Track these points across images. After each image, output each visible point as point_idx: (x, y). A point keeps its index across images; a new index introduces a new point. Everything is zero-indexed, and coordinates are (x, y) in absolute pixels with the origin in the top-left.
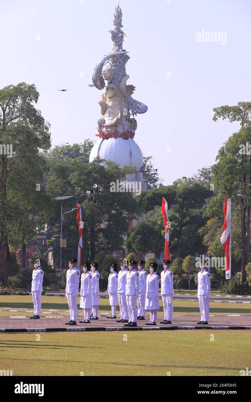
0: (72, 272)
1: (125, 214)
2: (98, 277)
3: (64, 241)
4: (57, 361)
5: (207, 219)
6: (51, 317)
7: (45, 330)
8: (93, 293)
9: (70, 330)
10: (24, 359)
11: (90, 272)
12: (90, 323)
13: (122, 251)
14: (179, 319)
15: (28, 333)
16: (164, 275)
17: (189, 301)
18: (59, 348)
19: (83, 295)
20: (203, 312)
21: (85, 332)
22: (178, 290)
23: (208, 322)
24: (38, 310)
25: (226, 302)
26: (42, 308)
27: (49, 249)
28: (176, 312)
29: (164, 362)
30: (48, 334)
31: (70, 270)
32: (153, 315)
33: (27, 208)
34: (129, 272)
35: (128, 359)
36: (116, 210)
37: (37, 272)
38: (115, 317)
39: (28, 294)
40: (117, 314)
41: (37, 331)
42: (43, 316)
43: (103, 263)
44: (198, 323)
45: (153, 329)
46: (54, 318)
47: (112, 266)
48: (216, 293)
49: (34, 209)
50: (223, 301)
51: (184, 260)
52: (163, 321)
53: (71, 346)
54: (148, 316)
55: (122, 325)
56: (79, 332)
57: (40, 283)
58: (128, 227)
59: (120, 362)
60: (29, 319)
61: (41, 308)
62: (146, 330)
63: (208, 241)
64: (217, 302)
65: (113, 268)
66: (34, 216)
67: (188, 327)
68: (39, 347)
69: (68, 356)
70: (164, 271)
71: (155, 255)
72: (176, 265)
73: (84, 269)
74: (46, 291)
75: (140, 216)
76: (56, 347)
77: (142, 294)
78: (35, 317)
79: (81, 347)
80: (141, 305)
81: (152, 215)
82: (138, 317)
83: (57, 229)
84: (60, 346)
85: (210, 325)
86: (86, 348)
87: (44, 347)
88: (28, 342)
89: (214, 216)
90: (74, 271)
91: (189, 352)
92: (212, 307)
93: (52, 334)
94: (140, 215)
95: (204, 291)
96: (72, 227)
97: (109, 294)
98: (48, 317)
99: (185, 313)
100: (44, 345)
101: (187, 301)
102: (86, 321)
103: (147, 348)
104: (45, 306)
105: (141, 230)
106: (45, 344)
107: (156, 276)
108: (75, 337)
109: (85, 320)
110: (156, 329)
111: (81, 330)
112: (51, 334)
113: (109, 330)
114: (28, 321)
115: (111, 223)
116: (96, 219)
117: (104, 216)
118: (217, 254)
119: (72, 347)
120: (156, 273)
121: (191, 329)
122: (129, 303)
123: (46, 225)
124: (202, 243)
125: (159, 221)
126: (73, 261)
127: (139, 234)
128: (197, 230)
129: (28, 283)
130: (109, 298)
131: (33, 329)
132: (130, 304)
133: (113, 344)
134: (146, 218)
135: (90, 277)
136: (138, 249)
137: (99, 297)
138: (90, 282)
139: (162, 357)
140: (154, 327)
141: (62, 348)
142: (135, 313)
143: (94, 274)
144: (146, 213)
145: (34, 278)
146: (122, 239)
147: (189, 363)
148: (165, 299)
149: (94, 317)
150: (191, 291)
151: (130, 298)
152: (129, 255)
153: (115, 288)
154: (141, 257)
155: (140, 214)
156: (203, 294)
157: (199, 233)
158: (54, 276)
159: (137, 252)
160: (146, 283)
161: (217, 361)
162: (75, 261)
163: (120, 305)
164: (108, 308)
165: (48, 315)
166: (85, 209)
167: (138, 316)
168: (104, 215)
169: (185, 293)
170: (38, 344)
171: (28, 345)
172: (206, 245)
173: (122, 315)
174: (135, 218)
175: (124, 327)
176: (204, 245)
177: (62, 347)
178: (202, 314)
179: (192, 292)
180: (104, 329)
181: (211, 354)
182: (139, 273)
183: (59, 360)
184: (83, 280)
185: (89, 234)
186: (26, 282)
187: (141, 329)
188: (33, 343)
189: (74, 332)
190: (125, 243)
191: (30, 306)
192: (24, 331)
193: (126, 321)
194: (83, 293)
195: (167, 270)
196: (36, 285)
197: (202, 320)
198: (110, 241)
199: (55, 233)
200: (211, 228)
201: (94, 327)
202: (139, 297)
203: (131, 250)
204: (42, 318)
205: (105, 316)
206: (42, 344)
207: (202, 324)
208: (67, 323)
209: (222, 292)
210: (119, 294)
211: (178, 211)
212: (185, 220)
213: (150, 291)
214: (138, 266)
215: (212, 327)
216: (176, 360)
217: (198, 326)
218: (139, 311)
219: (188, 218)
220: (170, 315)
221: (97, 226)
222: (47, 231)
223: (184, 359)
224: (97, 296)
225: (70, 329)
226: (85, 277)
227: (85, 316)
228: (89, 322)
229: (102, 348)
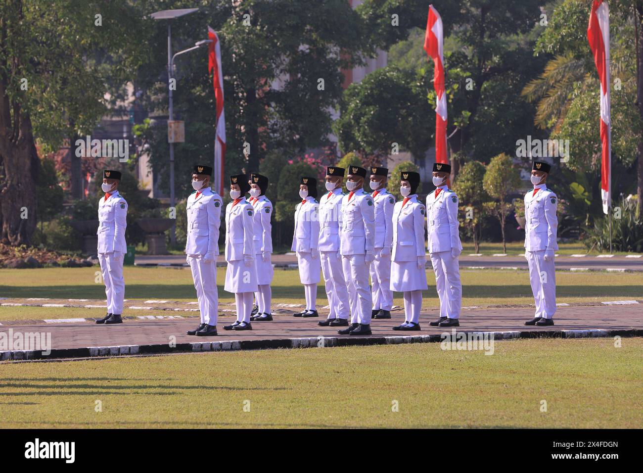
0: (200, 201)
1: (333, 52)
2: (267, 211)
3: (178, 127)
4: (170, 423)
5: (546, 58)
6: (151, 317)
7: (137, 350)
8: (256, 253)
9: (201, 349)
10: (85, 421)
11: (248, 200)
12: (251, 329)
13: (329, 150)
14: (478, 314)
15: (92, 359)
16: (435, 202)
17: (504, 271)
18: (173, 393)
19: (233, 258)
20: (541, 294)
21: (240, 352)
22: (473, 245)
23: (554, 321)
24: (117, 301)
25: (599, 270)
26: (127, 296)
27: (140, 149)
28: (470, 299)
29: (443, 418)
30: (144, 358)
31: (196, 194)
32: (413, 306)
33: (79, 40)
34: (347, 196)
35: (352, 415)
36: (310, 42)
37: (110, 204)
38: (315, 314)
39: (89, 265)
40: (319, 306)
41: (117, 352)
42: (130, 315)
43: (281, 181)
44: (527, 324)
45: (413, 341)
46: (159, 320)
47: (303, 184)
48: (574, 248)
49: (97, 44)
50: (592, 267)
51: (488, 168)
52: (437, 321)
53: (204, 387)
54: (399, 309)
55: (333, 332)
56: (224, 352)
57: (119, 233)
58: (342, 84)
59: (332, 422)
60: (94, 323)
61: (125, 298)
62: (393, 342)
63: (549, 117)
64: (577, 271)
65: (307, 188)
66: (99, 63)
67: (502, 333)
68: (121, 391)
69: (198, 411)
70: (435, 191)
71: (413, 158)
72: (468, 180)
73: (234, 192)
74: (136, 255)
75: (372, 57)
76: (166, 390)
77: (381, 253)
78: (110, 319)
79: (230, 389)
80: (380, 281)
81: (402, 53)
82: (374, 311)
83: (160, 96)
84: (176, 387)
85: (558, 326)
86: (242, 389)
87: (135, 390)
88: (93, 379)
89: (564, 49)
90: (206, 198)
91: (507, 394)
92: (562, 285)
93: (154, 359)
94: (372, 54)
95: (540, 241)
96: (198, 91)
97: (299, 256)
98: (142, 318)
99: (494, 300)
100: (135, 387)
101: (497, 271)
102: (242, 325)
103: (398, 387)
104: (134, 292)
105: (375, 92)
106: (137, 385)
107: (416, 205)
108: (214, 364)
109: (239, 323)
110: (420, 340)
111: (230, 347)
112: (151, 358)
113: (300, 345)
114: (91, 329)
115: (297, 76)
116: (260, 66)
117: (280, 58)
118: (575, 147)
119: (206, 388)
120: (417, 198)
121: (510, 337)
122: (350, 275)
123: (130, 88)
124: (532, 122)
125: (422, 68)
126: (203, 173)
127: (371, 105)
128: (521, 90)
129: (89, 236)
130: (298, 267)
131: (105, 349)
132: (353, 277)
133: (311, 380)
134: (388, 61)
135: (250, 212)
136: (367, 143)
137: (273, 265)
138: (250, 225)
139: (436, 406)
140: (415, 335)
141: (183, 393)
142: (367, 302)
143: (259, 205)
144: (386, 48)
145: (101, 219)
146: (327, 119)
147: (507, 420)
148: (439, 265)
149: (260, 314)
150: (508, 245)
151: (352, 262)
152: (345, 158)
153: (312, 239)
154: (378, 162)
155: (370, 52)
156: (539, 250)
157: (526, 97)
158: (154, 216)
159: (368, 150)
160: (391, 224)
161: (580, 415)
162: (207, 173)
163: (326, 281)
164: (297, 292)
165: (142, 313)
166: (230, 41)
167: (374, 308)
168: (278, 55)
169: (494, 251)
170: (119, 385)
171: (92, 387)
172: (543, 127)
173: (332, 308)
174: (360, 63)
175: (339, 338)
176: (540, 128)
177: (181, 390)
178: (538, 301)
179: (510, 249)
180: (286, 344)
181: (563, 398)
182: (375, 199)
183: (176, 420)
184: (230, 219)
185: (242, 106)
186: (84, 235)
187: (382, 341)
188: (106, 381)
189: (213, 352)
190: (334, 127)
191: (97, 293)
192: (83, 353)
193: (343, 322)
194: (231, 253)
195: (442, 189)
196: (109, 237)
197: (537, 316)
198: (296, 124)
199: (153, 106)
200: (556, 82)
201: (261, 339)
202: (374, 258)
203: (352, 144)
204: (128, 320)
205: (289, 312)
206: (130, 385)
207: (539, 324)
208: (192, 330)
209: (589, 247)
210: (323, 255)
211: (470, 41)
212: (489, 65)
213: (401, 243)
214: (371, 182)
215: (565, 331)
216: (473, 413)
217: (529, 331)
218: (375, 296)
219: (496, 59)
220: (455, 304)
221: (262, 86)
222: (134, 102)
223: (494, 411)
224: (266, 260)
225: (202, 345)
226: (236, 212)
227: (237, 314)
228: (248, 327)
229: (284, 389)
